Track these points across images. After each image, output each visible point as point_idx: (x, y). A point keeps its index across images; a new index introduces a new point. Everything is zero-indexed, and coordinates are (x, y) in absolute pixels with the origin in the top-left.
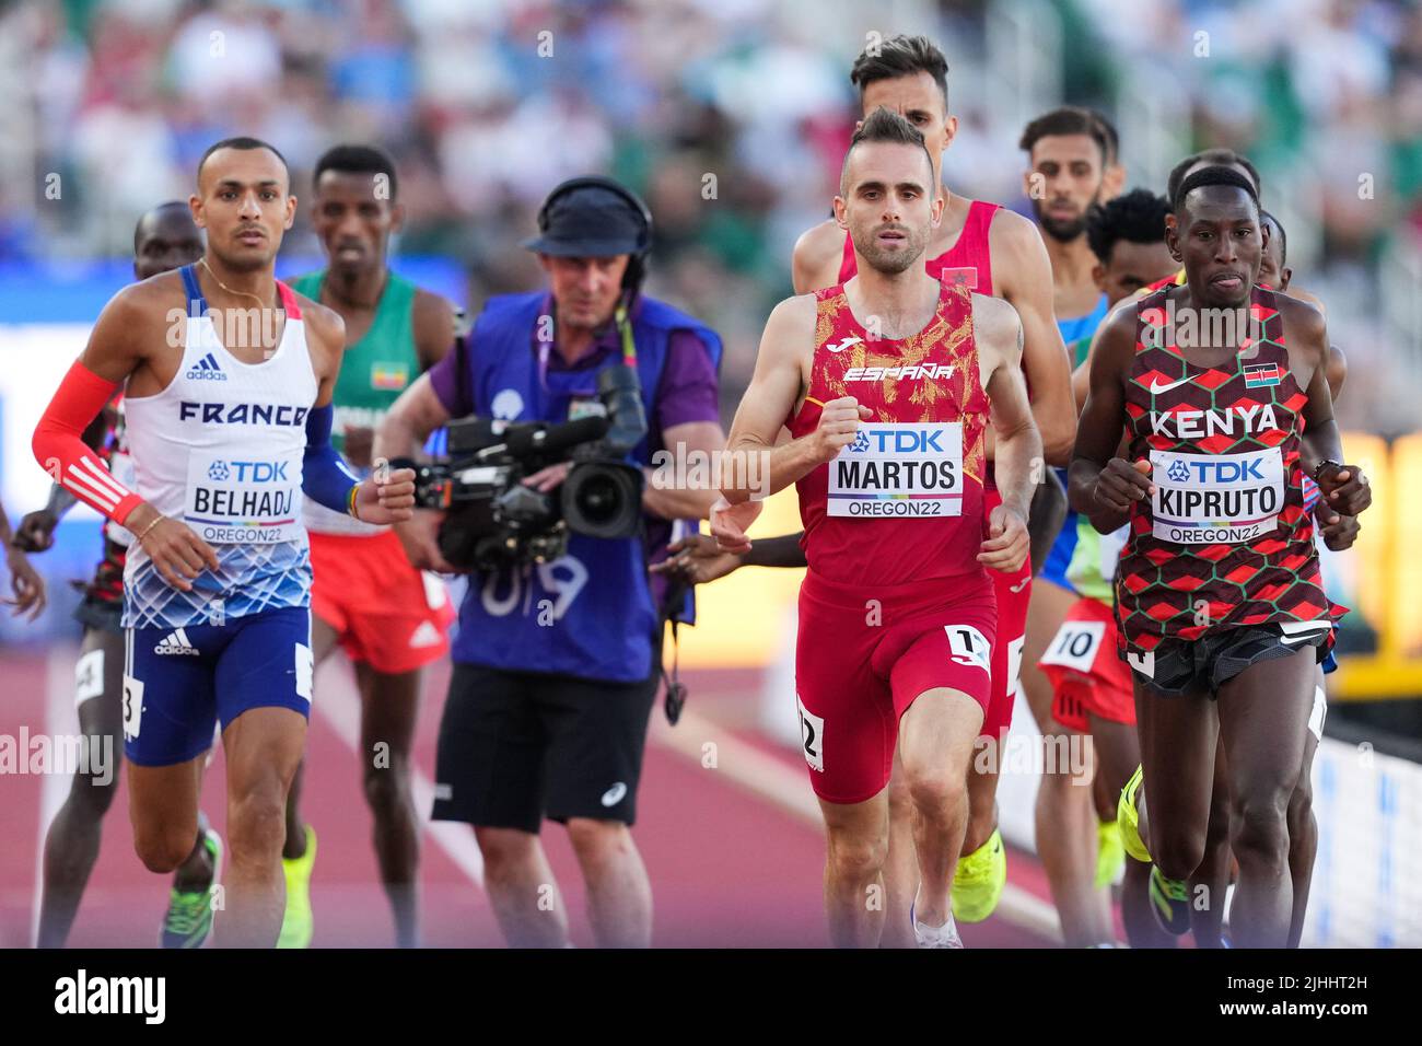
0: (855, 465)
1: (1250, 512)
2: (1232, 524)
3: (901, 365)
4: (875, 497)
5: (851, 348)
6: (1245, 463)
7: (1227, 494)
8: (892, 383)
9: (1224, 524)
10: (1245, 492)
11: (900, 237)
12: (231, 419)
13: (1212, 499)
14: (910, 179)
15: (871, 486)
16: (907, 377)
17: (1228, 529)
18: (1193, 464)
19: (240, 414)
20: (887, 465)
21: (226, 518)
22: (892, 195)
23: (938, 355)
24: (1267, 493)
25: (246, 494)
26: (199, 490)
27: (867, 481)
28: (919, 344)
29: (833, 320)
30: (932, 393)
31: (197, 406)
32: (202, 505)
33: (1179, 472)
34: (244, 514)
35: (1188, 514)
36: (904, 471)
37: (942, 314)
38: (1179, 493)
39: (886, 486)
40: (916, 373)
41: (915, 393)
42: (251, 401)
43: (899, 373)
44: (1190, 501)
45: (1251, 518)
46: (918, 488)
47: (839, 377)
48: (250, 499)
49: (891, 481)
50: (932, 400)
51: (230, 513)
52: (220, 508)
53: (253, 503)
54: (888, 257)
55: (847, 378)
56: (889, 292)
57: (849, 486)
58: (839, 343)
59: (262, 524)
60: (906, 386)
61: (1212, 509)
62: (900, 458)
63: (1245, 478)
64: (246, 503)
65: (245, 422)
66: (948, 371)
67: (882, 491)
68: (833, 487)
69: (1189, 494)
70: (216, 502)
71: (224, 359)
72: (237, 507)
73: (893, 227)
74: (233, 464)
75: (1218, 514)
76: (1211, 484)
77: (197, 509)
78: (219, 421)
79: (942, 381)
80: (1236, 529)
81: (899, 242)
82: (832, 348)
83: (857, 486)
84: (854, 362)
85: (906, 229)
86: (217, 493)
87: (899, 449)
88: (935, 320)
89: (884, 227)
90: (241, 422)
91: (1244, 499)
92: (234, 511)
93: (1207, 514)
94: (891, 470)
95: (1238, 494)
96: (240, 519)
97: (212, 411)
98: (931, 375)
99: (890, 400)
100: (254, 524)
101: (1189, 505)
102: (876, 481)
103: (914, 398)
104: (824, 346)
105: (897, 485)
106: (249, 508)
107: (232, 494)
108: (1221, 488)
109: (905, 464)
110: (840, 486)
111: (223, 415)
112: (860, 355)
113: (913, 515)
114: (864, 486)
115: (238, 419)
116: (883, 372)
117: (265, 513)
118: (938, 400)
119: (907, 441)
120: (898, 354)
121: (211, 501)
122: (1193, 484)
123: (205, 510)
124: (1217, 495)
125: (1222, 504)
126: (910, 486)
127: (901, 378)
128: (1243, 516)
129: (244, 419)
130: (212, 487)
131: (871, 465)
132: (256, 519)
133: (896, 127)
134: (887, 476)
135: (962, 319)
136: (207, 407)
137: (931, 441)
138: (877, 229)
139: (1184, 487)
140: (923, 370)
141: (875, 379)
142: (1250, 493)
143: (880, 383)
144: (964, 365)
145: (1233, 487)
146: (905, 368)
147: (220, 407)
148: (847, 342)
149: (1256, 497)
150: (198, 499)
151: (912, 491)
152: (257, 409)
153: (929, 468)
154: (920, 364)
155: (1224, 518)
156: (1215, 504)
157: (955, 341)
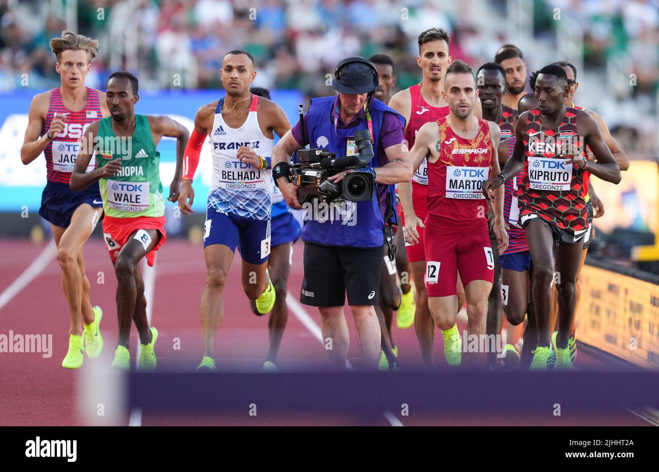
0: (456, 181)
1: (559, 180)
2: (553, 184)
3: (471, 148)
4: (462, 192)
5: (453, 142)
6: (558, 162)
7: (552, 173)
8: (468, 155)
9: (550, 183)
10: (558, 173)
11: (465, 107)
12: (228, 148)
13: (547, 174)
14: (468, 86)
15: (461, 188)
16: (473, 153)
17: (551, 185)
18: (541, 161)
19: (232, 146)
20: (466, 181)
21: (232, 181)
22: (463, 92)
23: (482, 145)
24: (566, 174)
25: (238, 173)
26: (223, 171)
27: (460, 186)
28: (476, 142)
29: (445, 132)
30: (481, 158)
31: (217, 144)
32: (224, 177)
33: (536, 164)
34: (239, 179)
35: (538, 179)
36: (472, 184)
37: (481, 130)
38: (536, 171)
39: (466, 188)
40: (476, 151)
41: (476, 159)
42: (235, 141)
43: (470, 151)
44: (539, 174)
45: (559, 182)
46: (476, 189)
47: (450, 153)
48: (240, 174)
49: (468, 186)
50: (481, 161)
51: (233, 179)
52: (230, 177)
53: (242, 175)
54: (462, 114)
55: (453, 153)
56: (463, 124)
57: (453, 188)
58: (449, 141)
59: (246, 183)
60: (473, 156)
61: (546, 178)
62: (471, 179)
63: (558, 168)
64: (239, 176)
65: (234, 149)
66: (485, 151)
67: (465, 190)
68: (448, 188)
69: (539, 172)
70: (228, 175)
71: (225, 127)
72: (236, 177)
73: (463, 104)
74: (232, 162)
75: (548, 180)
76: (546, 169)
77: (223, 178)
78: (225, 149)
79: (484, 155)
80: (554, 186)
81: (466, 109)
82: (446, 142)
83: (456, 188)
84: (455, 147)
85: (468, 104)
86: (228, 172)
87: (470, 176)
88: (479, 133)
89: (461, 103)
90: (232, 149)
91: (557, 175)
92: (235, 178)
93: (544, 179)
94: (468, 183)
95: (555, 173)
96: (237, 181)
97: (222, 145)
98: (480, 153)
99: (467, 161)
100: (243, 183)
101: (539, 175)
102: (463, 186)
103: (475, 161)
104: (444, 142)
105: (469, 188)
106: (240, 177)
107: (233, 172)
108: (550, 170)
109: (472, 181)
110: (450, 188)
111: (226, 147)
112: (456, 145)
113: (474, 198)
114: (459, 188)
115: (231, 148)
116: (465, 151)
117: (246, 179)
118: (483, 161)
119: (473, 173)
120: (470, 144)
121: (227, 175)
122: (540, 168)
123: (226, 178)
124: (548, 173)
125: (550, 176)
126: (474, 189)
127: (471, 153)
128: (557, 181)
129: (233, 147)
130: (227, 170)
131: (462, 181)
132: (243, 181)
133: (463, 68)
134: (466, 185)
135: (487, 132)
136: (220, 144)
137: (481, 173)
138: (458, 105)
139: (538, 169)
140: (478, 151)
141: (462, 153)
142: (560, 173)
143: (464, 155)
144: (490, 149)
145: (554, 170)
146: (472, 150)
147: (224, 144)
148: (452, 140)
149: (562, 175)
150: (223, 175)
151: (474, 190)
152: (237, 144)
153: (480, 182)
154: (477, 148)
155: (550, 181)
156: (547, 176)
157: (486, 140)
